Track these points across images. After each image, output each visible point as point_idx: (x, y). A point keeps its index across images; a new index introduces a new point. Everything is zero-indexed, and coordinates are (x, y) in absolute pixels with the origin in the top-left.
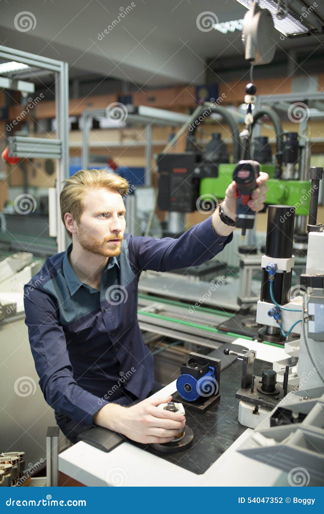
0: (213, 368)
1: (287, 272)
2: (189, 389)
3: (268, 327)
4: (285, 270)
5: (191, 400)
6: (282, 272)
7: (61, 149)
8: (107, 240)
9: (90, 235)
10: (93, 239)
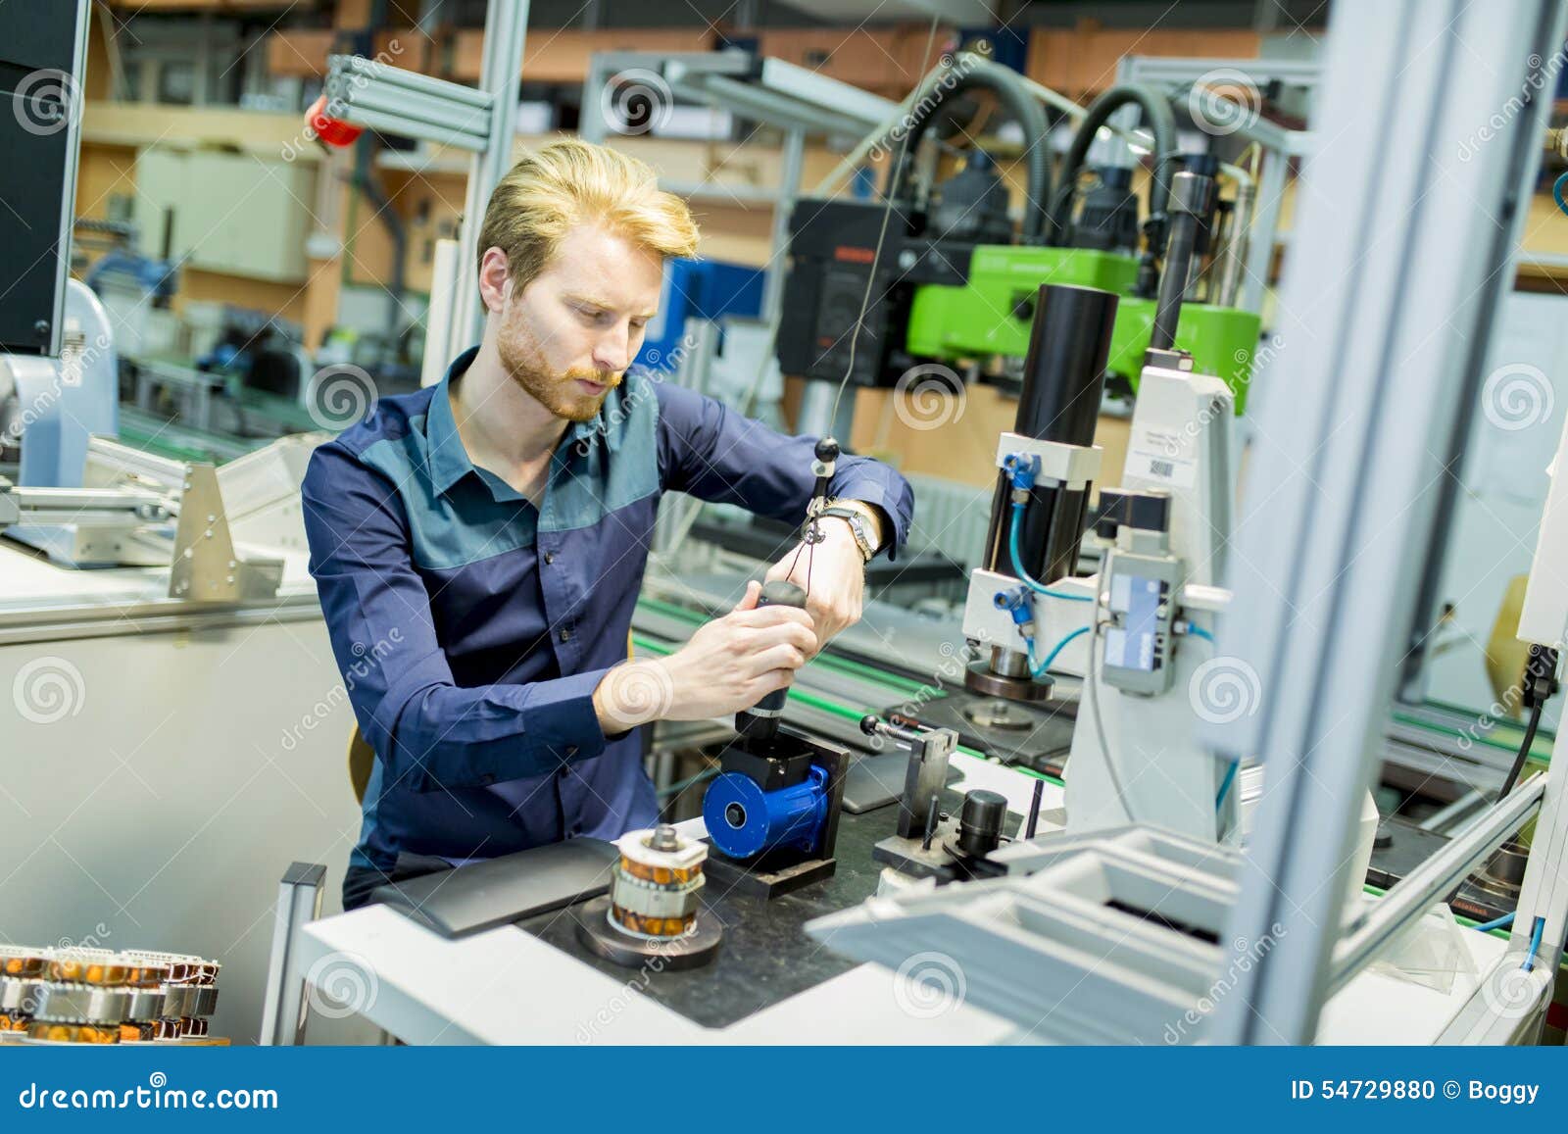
0: (822, 772)
1: (1070, 487)
2: (737, 819)
3: (997, 651)
4: (1063, 478)
5: (742, 856)
6: (1053, 485)
7: (489, 123)
8: (575, 376)
9: (535, 343)
10: (540, 356)
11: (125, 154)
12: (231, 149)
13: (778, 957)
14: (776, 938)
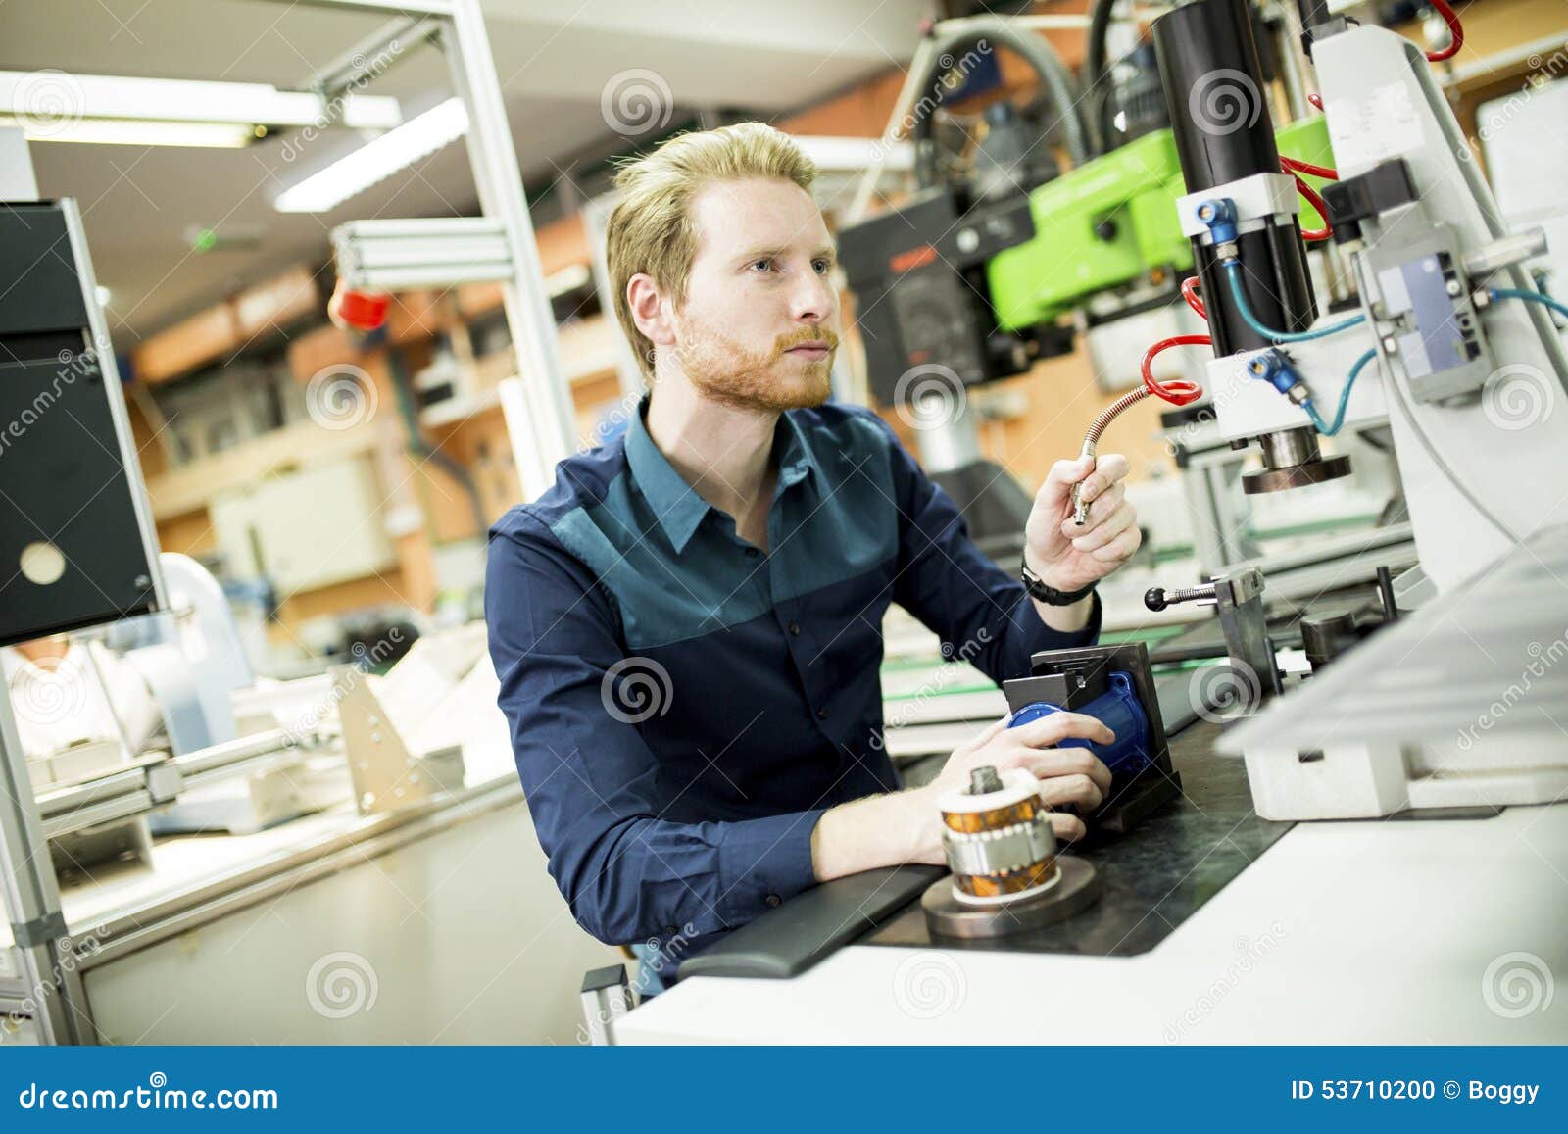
0: (1124, 676)
1: (1277, 222)
3: (1270, 442)
4: (1267, 211)
6: (1259, 226)
7: (508, 246)
8: (785, 348)
9: (722, 340)
10: (735, 349)
11: (198, 516)
12: (289, 469)
13: (1169, 871)
14: (1155, 858)
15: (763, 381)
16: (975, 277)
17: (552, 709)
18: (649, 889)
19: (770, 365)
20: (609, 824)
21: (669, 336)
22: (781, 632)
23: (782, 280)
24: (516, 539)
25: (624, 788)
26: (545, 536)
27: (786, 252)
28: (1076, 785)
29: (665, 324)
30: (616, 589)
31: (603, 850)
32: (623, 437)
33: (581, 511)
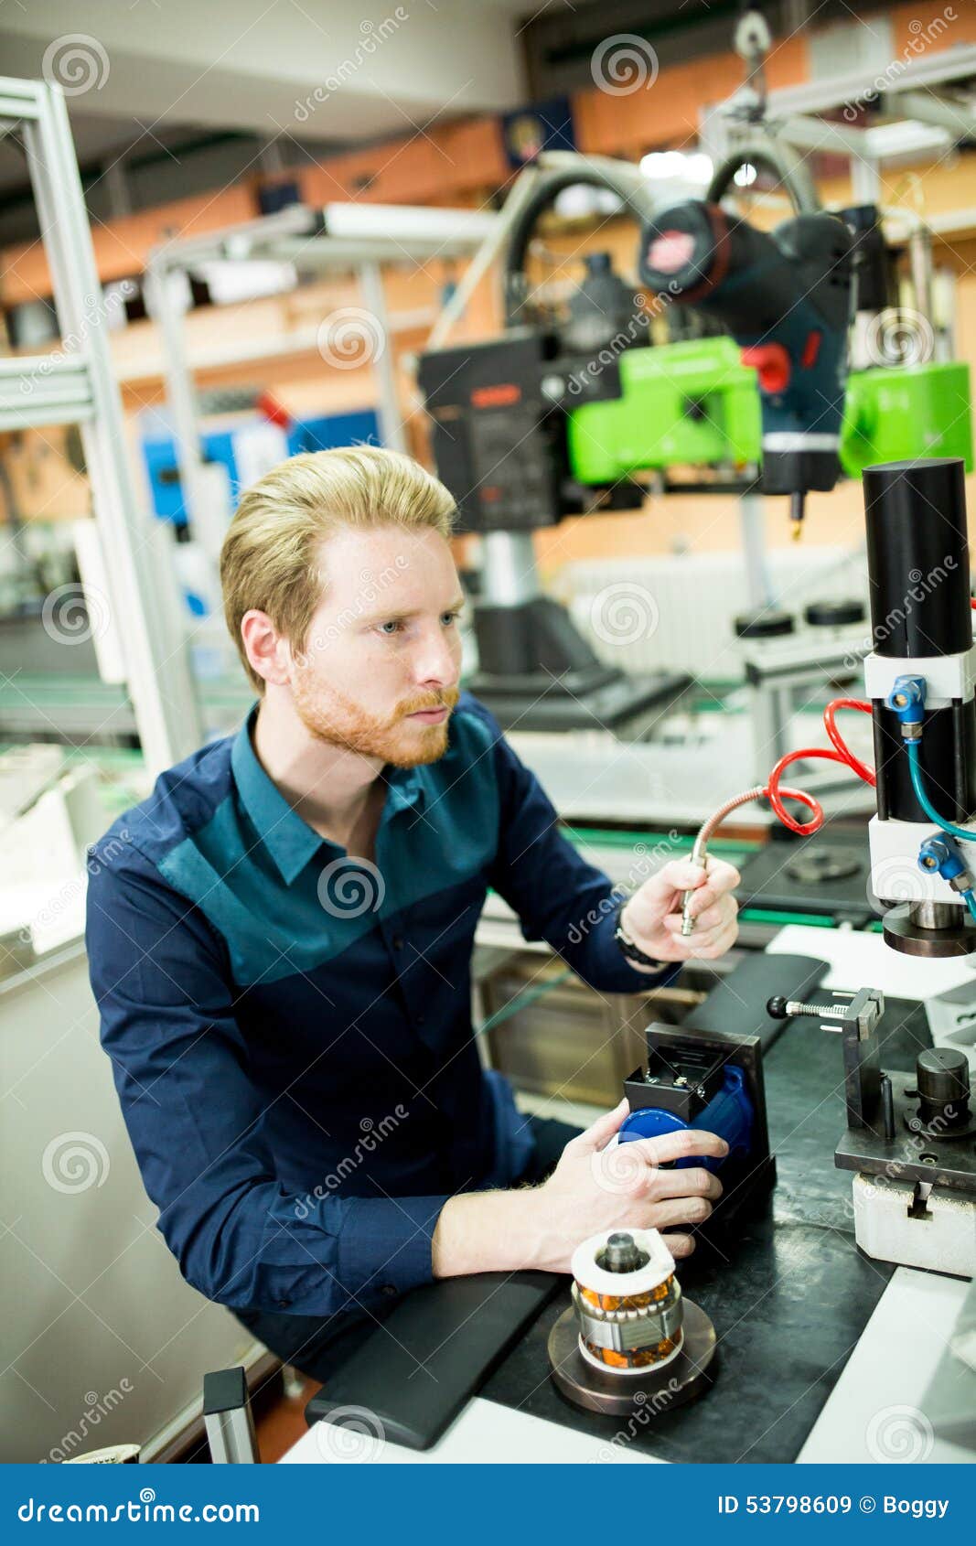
0: (737, 1072)
1: (965, 701)
4: (958, 696)
6: (946, 705)
8: (404, 712)
9: (341, 699)
10: (353, 709)
15: (380, 743)
16: (556, 426)
17: (160, 1063)
18: (264, 1272)
19: (389, 728)
20: (222, 1191)
21: (283, 678)
22: (385, 948)
23: (408, 639)
24: (121, 876)
25: (237, 1148)
26: (152, 875)
27: (414, 614)
28: (694, 1209)
29: (281, 666)
30: (225, 930)
31: (217, 1219)
32: (229, 751)
33: (189, 844)
